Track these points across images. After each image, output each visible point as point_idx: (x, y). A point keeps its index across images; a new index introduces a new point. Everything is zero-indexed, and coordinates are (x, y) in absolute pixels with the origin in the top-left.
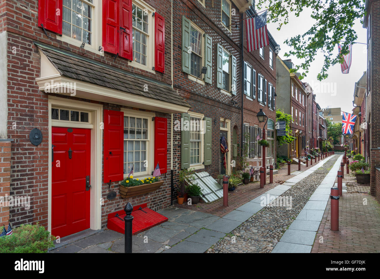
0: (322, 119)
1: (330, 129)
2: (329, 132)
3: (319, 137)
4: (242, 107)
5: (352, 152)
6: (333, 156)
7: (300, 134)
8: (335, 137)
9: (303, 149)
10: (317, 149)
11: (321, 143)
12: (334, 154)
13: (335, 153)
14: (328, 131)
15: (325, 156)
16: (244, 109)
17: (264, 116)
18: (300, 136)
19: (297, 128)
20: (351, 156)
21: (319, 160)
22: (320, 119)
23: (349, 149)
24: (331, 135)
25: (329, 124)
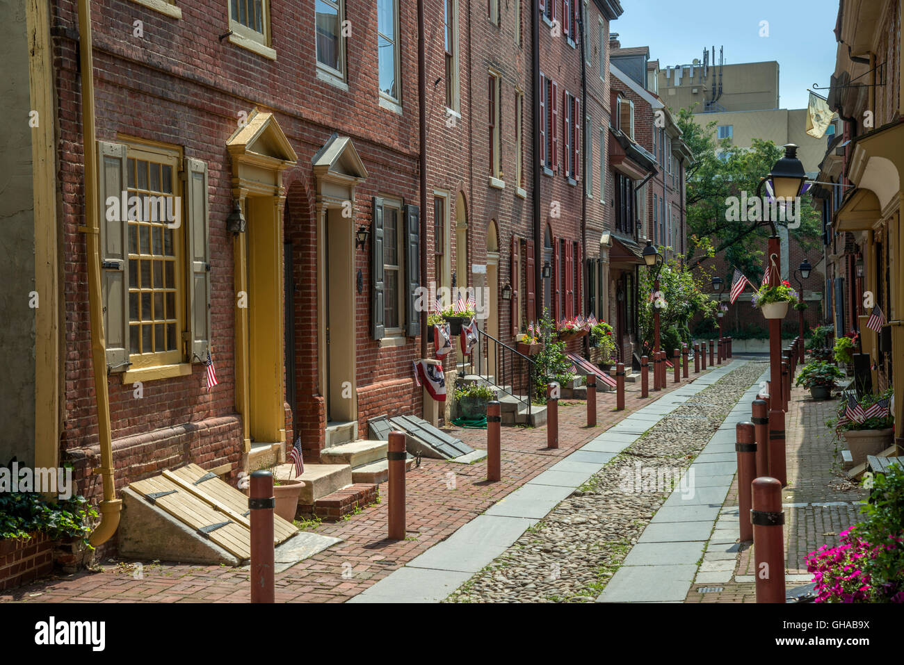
0: (642, 104)
1: (707, 185)
2: (697, 209)
3: (606, 237)
5: (840, 343)
6: (712, 376)
8: (739, 239)
10: (577, 326)
11: (626, 282)
12: (726, 354)
13: (736, 346)
14: (691, 201)
15: (651, 375)
20: (831, 385)
21: (645, 394)
22: (617, 94)
23: (819, 320)
24: (712, 224)
25: (697, 150)
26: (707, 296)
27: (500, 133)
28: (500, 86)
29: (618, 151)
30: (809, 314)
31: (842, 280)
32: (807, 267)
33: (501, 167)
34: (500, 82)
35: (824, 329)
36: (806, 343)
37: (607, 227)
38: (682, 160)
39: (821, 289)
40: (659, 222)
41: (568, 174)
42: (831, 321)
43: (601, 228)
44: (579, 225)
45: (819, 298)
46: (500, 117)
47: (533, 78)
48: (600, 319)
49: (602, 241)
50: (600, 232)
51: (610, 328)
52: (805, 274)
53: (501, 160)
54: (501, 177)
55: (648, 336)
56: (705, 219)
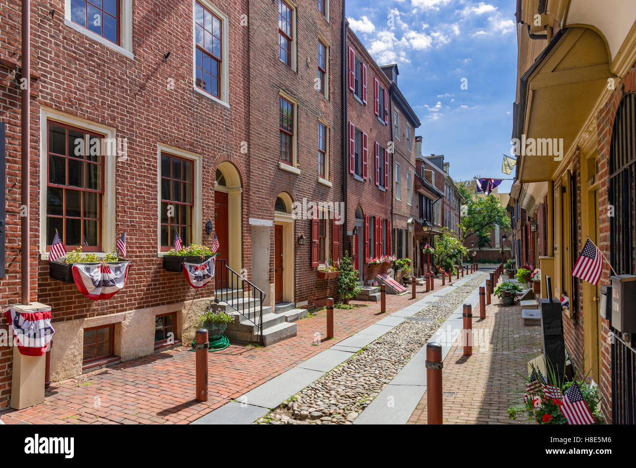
26: (465, 248)
27: (298, 139)
28: (298, 110)
29: (419, 183)
30: (507, 255)
31: (519, 240)
32: (505, 237)
33: (298, 161)
34: (298, 107)
35: (512, 261)
36: (505, 265)
37: (412, 216)
38: (459, 200)
39: (510, 246)
40: (447, 221)
41: (378, 184)
42: (514, 258)
43: (408, 216)
44: (389, 212)
45: (510, 249)
46: (298, 129)
47: (342, 123)
48: (400, 256)
49: (408, 222)
50: (408, 218)
51: (410, 261)
52: (504, 239)
53: (298, 156)
54: (298, 167)
55: (438, 264)
56: (470, 222)
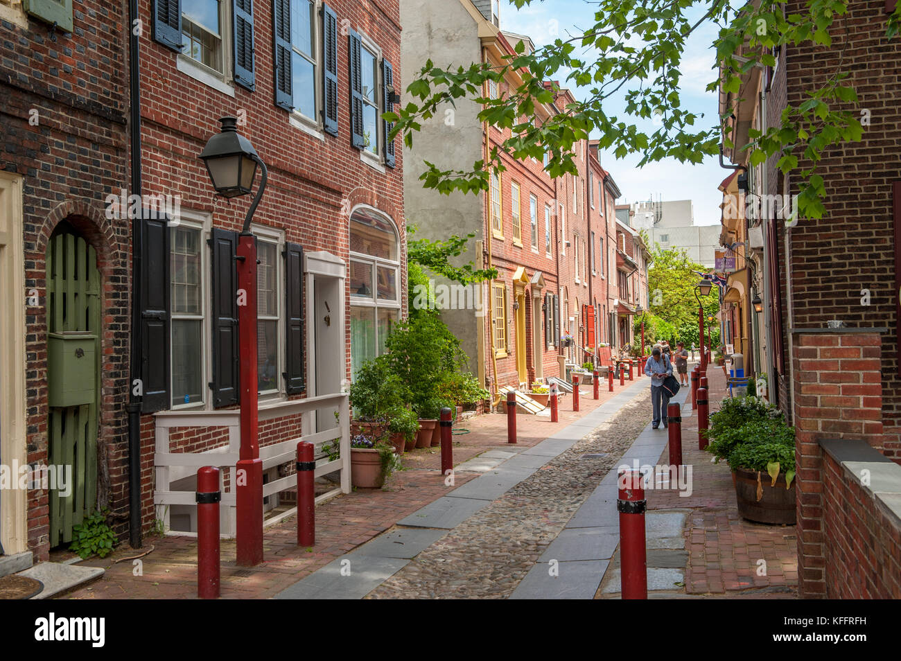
0: (628, 234)
3: (616, 302)
4: (135, 110)
7: (533, 286)
9: (551, 348)
16: (148, 122)
17: (243, 156)
18: (536, 294)
19: (518, 260)
22: (618, 232)
29: (620, 260)
37: (616, 297)
38: (646, 260)
